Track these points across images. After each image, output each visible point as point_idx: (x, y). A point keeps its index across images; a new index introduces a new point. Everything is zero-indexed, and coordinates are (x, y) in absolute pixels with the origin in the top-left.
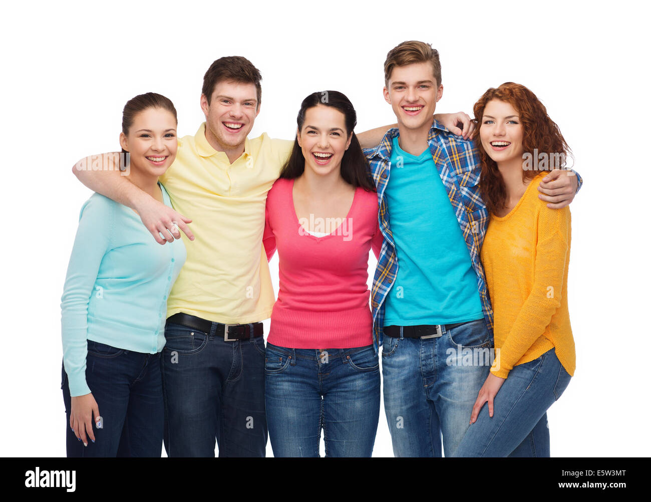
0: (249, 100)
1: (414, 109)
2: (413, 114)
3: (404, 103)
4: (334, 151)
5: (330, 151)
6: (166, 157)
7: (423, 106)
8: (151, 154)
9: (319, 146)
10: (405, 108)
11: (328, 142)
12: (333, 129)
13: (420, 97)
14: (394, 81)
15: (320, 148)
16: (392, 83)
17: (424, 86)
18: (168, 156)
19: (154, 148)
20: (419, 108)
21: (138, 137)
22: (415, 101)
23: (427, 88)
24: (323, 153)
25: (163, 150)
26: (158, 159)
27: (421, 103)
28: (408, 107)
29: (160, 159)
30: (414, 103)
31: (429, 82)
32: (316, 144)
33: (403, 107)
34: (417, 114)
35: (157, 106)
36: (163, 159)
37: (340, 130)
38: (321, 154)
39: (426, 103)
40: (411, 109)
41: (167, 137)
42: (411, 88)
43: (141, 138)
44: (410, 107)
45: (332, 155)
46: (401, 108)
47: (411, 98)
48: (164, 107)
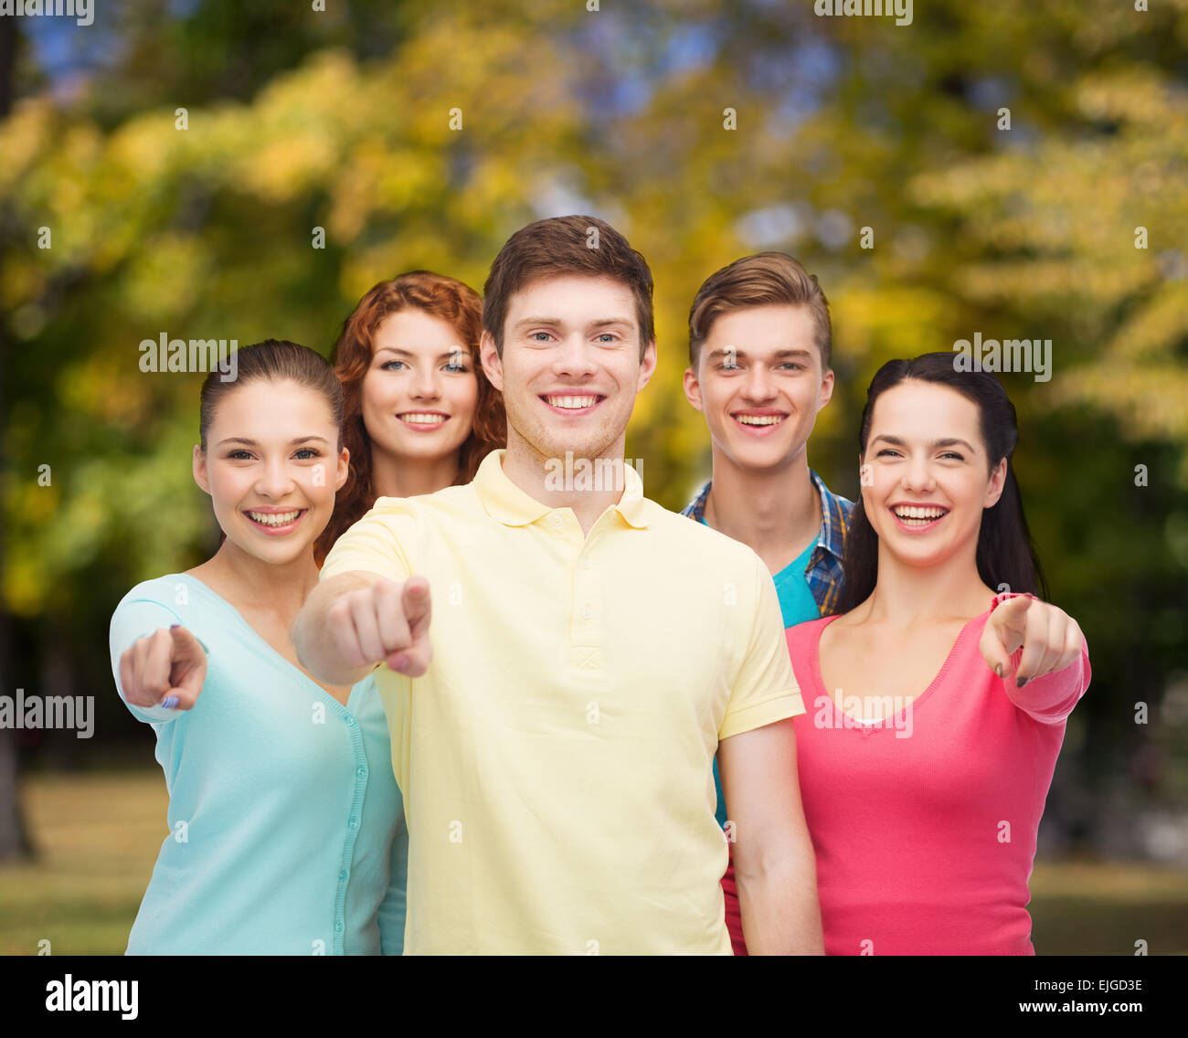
0: (608, 323)
1: (764, 420)
2: (759, 431)
3: (739, 406)
4: (950, 500)
5: (938, 499)
6: (301, 512)
7: (785, 416)
8: (253, 504)
9: (906, 487)
10: (741, 419)
11: (930, 477)
12: (944, 443)
13: (780, 391)
14: (715, 347)
15: (909, 490)
16: (709, 354)
17: (790, 366)
18: (307, 510)
19: (259, 488)
20: (774, 420)
21: (222, 458)
22: (769, 400)
23: (798, 372)
24: (918, 506)
25: (286, 495)
26: (272, 519)
27: (781, 406)
28: (748, 415)
29: (280, 519)
30: (761, 405)
31: (805, 354)
32: (899, 482)
33: (735, 415)
34: (771, 432)
35: (273, 374)
36: (288, 517)
37: (965, 444)
38: (913, 509)
39: (794, 407)
40: (756, 421)
41: (304, 457)
42: (758, 367)
43: (231, 461)
44: (753, 416)
45: (946, 511)
46: (731, 419)
47: (758, 392)
48: (295, 376)
